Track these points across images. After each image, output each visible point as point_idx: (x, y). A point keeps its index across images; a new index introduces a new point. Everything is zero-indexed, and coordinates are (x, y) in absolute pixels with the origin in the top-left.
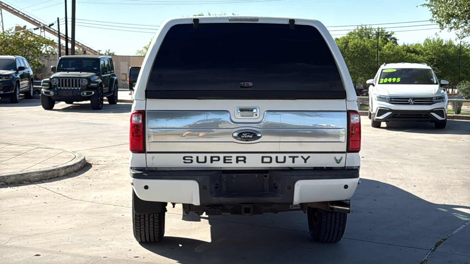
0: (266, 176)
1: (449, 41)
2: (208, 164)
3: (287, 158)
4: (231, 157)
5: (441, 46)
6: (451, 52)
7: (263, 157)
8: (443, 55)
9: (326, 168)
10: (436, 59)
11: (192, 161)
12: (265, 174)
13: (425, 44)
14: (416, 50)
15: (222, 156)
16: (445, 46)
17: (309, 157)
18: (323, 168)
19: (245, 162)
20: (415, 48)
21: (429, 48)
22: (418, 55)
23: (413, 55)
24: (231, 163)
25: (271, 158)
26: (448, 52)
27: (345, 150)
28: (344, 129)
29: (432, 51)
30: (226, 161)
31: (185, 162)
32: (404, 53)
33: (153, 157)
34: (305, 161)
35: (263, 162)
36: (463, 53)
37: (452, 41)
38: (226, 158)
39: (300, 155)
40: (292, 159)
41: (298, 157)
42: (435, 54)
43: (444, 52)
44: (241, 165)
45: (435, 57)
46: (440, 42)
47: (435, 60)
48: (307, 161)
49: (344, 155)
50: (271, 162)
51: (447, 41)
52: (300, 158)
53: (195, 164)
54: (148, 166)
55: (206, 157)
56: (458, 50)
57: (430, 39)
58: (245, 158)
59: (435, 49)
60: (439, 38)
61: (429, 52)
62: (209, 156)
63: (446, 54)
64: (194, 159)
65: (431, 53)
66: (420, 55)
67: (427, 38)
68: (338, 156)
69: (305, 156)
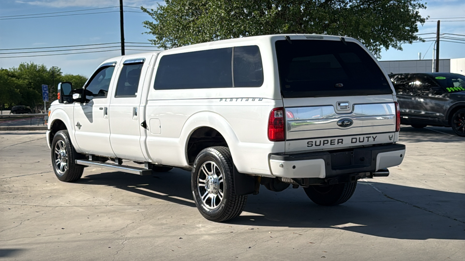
0: (352, 153)
1: (41, 67)
2: (322, 147)
3: (365, 138)
4: (335, 140)
5: (36, 71)
6: (46, 77)
7: (352, 139)
8: (38, 79)
9: (384, 144)
10: (33, 82)
11: (312, 145)
12: (352, 152)
13: (20, 69)
14: (15, 74)
15: (329, 139)
16: (39, 71)
17: (376, 137)
18: (382, 144)
19: (342, 143)
20: (14, 73)
21: (25, 73)
22: (19, 79)
23: (14, 79)
24: (334, 144)
25: (356, 139)
26: (44, 77)
27: (395, 130)
28: (394, 116)
29: (28, 76)
30: (332, 143)
31: (308, 146)
32: (6, 77)
33: (290, 144)
34: (374, 139)
35: (352, 142)
36: (56, 77)
37: (44, 67)
38: (332, 141)
39: (371, 135)
40: (367, 138)
41: (370, 137)
42: (31, 78)
43: (39, 77)
44: (340, 146)
45: (32, 81)
46: (35, 67)
47: (32, 84)
48: (375, 139)
49: (393, 134)
50: (356, 142)
51: (40, 66)
52: (372, 137)
53: (314, 148)
54: (286, 151)
55: (320, 141)
56: (51, 75)
57: (24, 64)
58: (342, 140)
59: (31, 74)
60: (33, 64)
61: (25, 77)
62: (322, 140)
63: (42, 78)
64: (314, 143)
65: (28, 78)
66: (20, 79)
67: (21, 63)
68: (391, 135)
69: (374, 136)
